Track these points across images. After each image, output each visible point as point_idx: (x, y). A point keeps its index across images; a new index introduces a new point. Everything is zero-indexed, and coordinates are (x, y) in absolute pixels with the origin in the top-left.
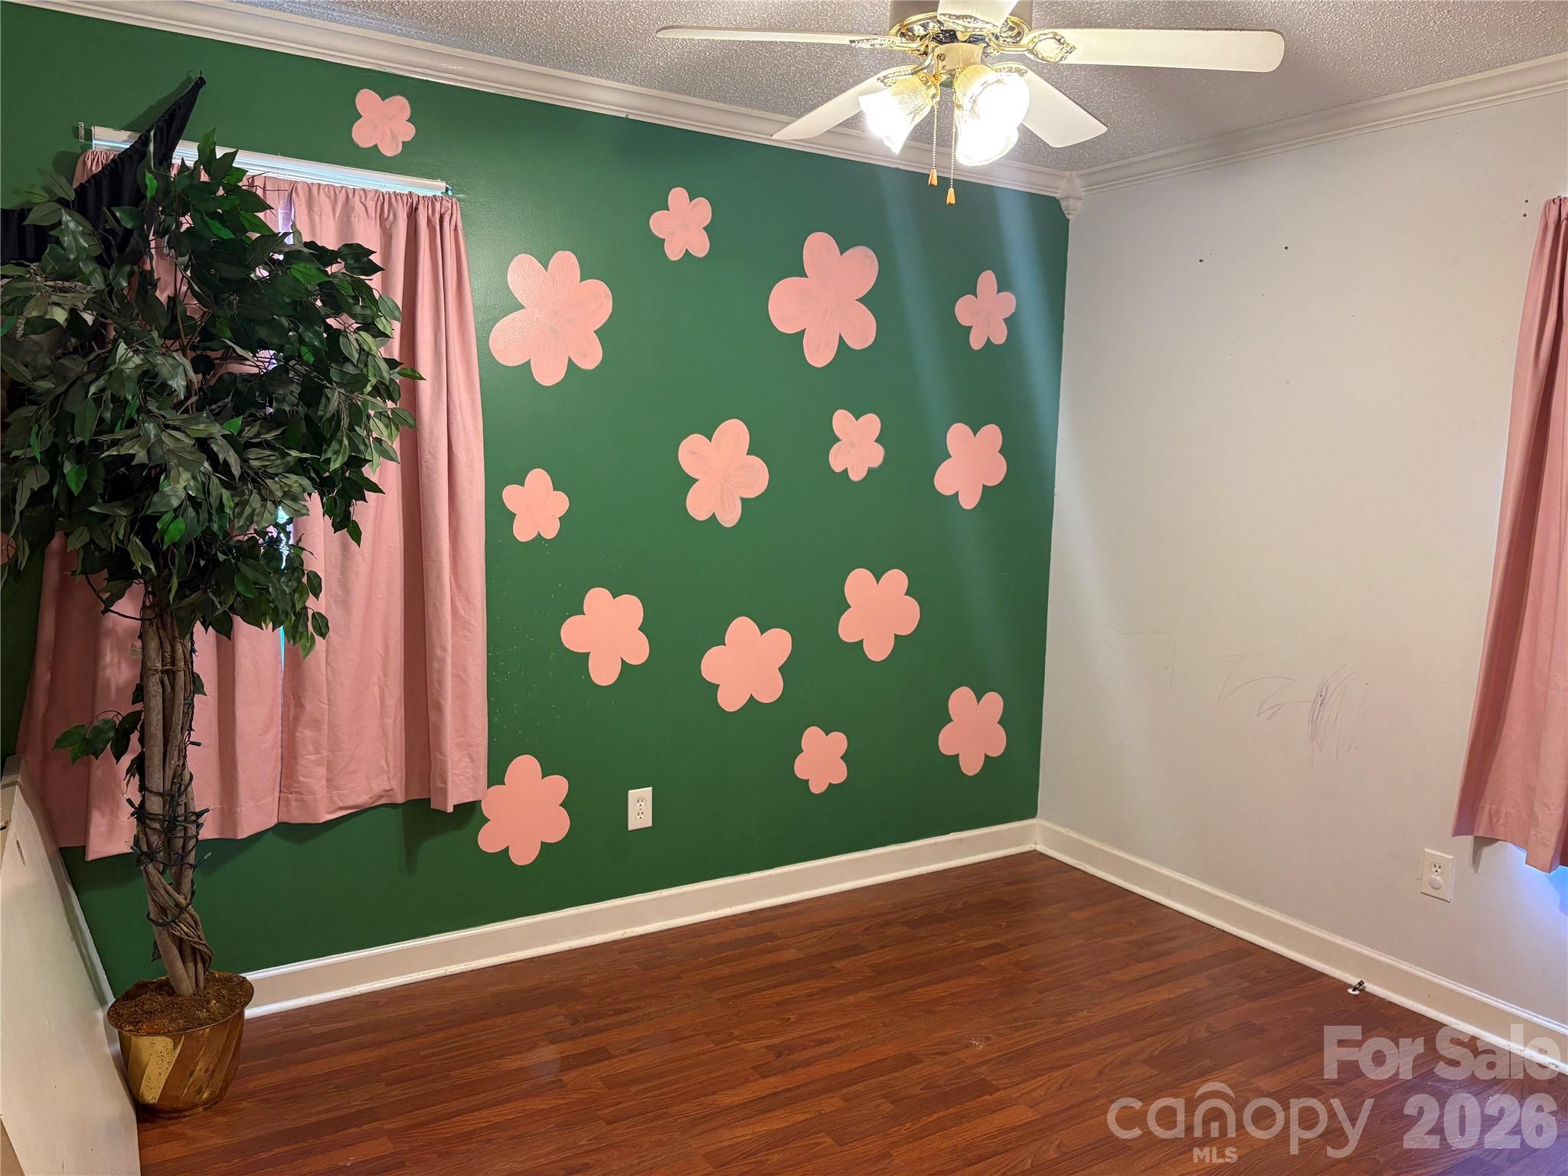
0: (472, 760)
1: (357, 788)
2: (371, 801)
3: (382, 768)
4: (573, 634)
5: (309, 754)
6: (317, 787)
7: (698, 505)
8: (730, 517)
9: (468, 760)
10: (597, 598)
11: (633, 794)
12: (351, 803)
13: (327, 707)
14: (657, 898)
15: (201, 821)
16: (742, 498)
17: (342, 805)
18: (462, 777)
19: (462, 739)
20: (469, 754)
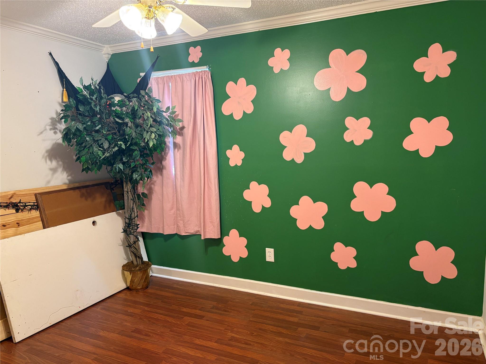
0: (214, 227)
1: (191, 228)
2: (194, 232)
3: (197, 224)
4: (247, 195)
5: (179, 217)
6: (181, 226)
7: (287, 156)
8: (299, 160)
9: (212, 226)
10: (253, 184)
11: (267, 250)
12: (189, 232)
13: (181, 206)
14: (276, 287)
15: (139, 226)
16: (304, 153)
17: (187, 232)
18: (211, 231)
19: (211, 220)
20: (213, 225)
